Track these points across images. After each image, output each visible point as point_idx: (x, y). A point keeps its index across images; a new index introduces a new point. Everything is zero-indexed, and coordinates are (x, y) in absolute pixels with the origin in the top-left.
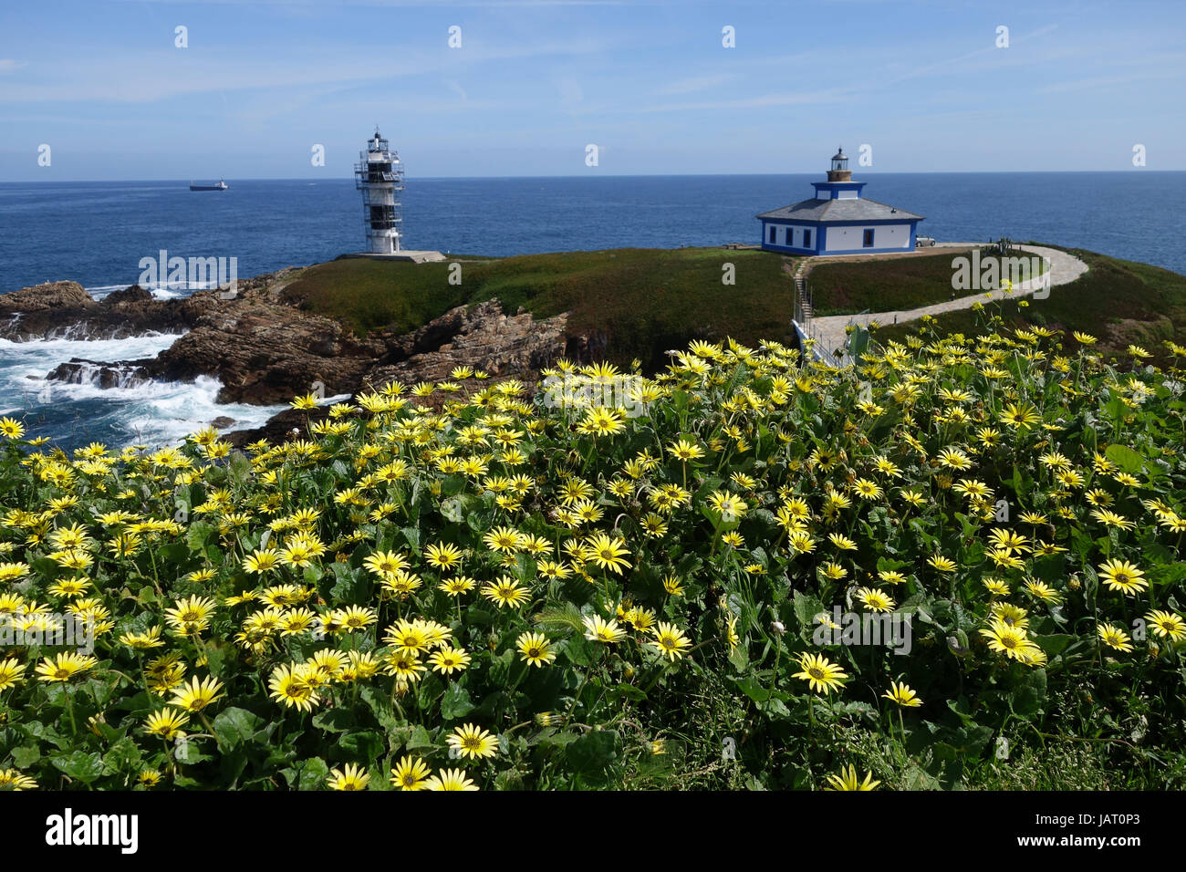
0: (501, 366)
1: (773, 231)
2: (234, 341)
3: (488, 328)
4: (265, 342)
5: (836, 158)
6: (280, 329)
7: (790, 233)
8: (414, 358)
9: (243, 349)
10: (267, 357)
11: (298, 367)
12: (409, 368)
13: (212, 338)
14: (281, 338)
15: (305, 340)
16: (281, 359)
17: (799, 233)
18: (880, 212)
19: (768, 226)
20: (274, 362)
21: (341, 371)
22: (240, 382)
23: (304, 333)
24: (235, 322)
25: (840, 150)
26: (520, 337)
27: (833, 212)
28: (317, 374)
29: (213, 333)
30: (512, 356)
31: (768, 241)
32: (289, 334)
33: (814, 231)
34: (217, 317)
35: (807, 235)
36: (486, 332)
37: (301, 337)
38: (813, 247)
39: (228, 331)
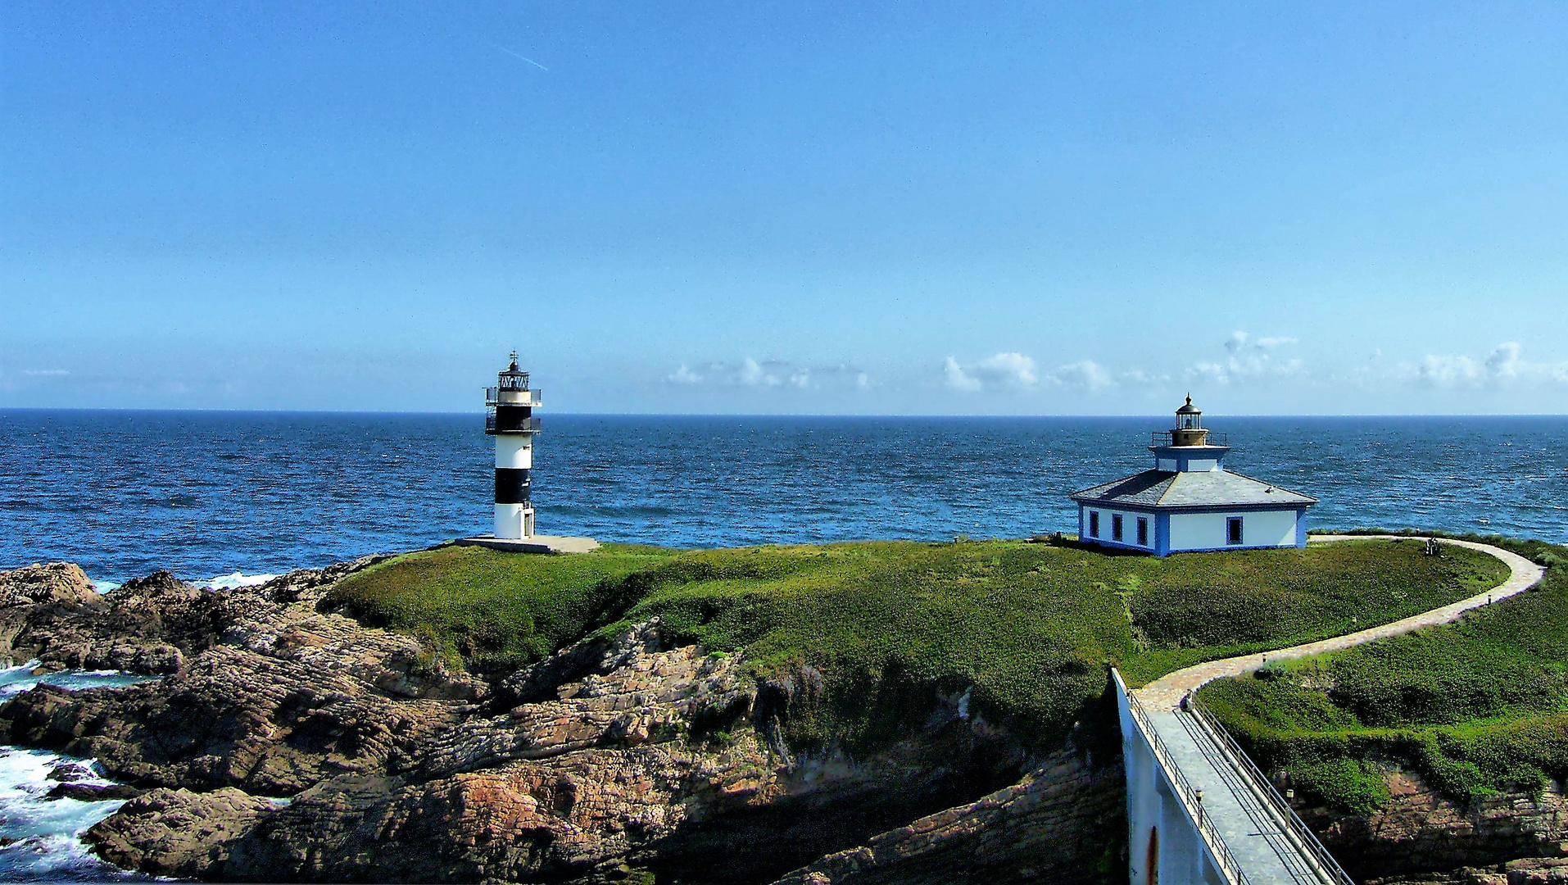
0: (653, 727)
1: (1094, 517)
2: (265, 668)
3: (640, 665)
4: (309, 673)
5: (1184, 410)
6: (338, 652)
7: (1117, 523)
8: (519, 709)
9: (276, 682)
10: (309, 696)
11: (354, 714)
12: (508, 725)
13: (237, 662)
14: (335, 666)
15: (370, 670)
16: (330, 700)
17: (1130, 522)
18: (1250, 491)
19: (1087, 510)
20: (320, 704)
21: (419, 722)
22: (264, 734)
23: (371, 661)
24: (274, 639)
25: (1188, 400)
26: (687, 681)
27: (1180, 491)
28: (383, 726)
29: (240, 653)
30: (671, 712)
31: (1087, 534)
32: (348, 661)
33: (1151, 519)
34: (252, 630)
35: (1142, 525)
36: (637, 670)
37: (365, 666)
38: (1151, 544)
39: (262, 651)
